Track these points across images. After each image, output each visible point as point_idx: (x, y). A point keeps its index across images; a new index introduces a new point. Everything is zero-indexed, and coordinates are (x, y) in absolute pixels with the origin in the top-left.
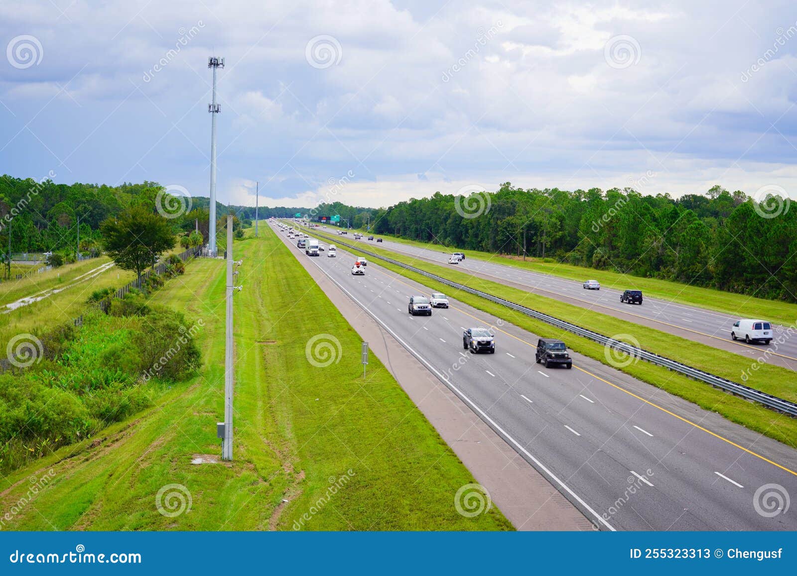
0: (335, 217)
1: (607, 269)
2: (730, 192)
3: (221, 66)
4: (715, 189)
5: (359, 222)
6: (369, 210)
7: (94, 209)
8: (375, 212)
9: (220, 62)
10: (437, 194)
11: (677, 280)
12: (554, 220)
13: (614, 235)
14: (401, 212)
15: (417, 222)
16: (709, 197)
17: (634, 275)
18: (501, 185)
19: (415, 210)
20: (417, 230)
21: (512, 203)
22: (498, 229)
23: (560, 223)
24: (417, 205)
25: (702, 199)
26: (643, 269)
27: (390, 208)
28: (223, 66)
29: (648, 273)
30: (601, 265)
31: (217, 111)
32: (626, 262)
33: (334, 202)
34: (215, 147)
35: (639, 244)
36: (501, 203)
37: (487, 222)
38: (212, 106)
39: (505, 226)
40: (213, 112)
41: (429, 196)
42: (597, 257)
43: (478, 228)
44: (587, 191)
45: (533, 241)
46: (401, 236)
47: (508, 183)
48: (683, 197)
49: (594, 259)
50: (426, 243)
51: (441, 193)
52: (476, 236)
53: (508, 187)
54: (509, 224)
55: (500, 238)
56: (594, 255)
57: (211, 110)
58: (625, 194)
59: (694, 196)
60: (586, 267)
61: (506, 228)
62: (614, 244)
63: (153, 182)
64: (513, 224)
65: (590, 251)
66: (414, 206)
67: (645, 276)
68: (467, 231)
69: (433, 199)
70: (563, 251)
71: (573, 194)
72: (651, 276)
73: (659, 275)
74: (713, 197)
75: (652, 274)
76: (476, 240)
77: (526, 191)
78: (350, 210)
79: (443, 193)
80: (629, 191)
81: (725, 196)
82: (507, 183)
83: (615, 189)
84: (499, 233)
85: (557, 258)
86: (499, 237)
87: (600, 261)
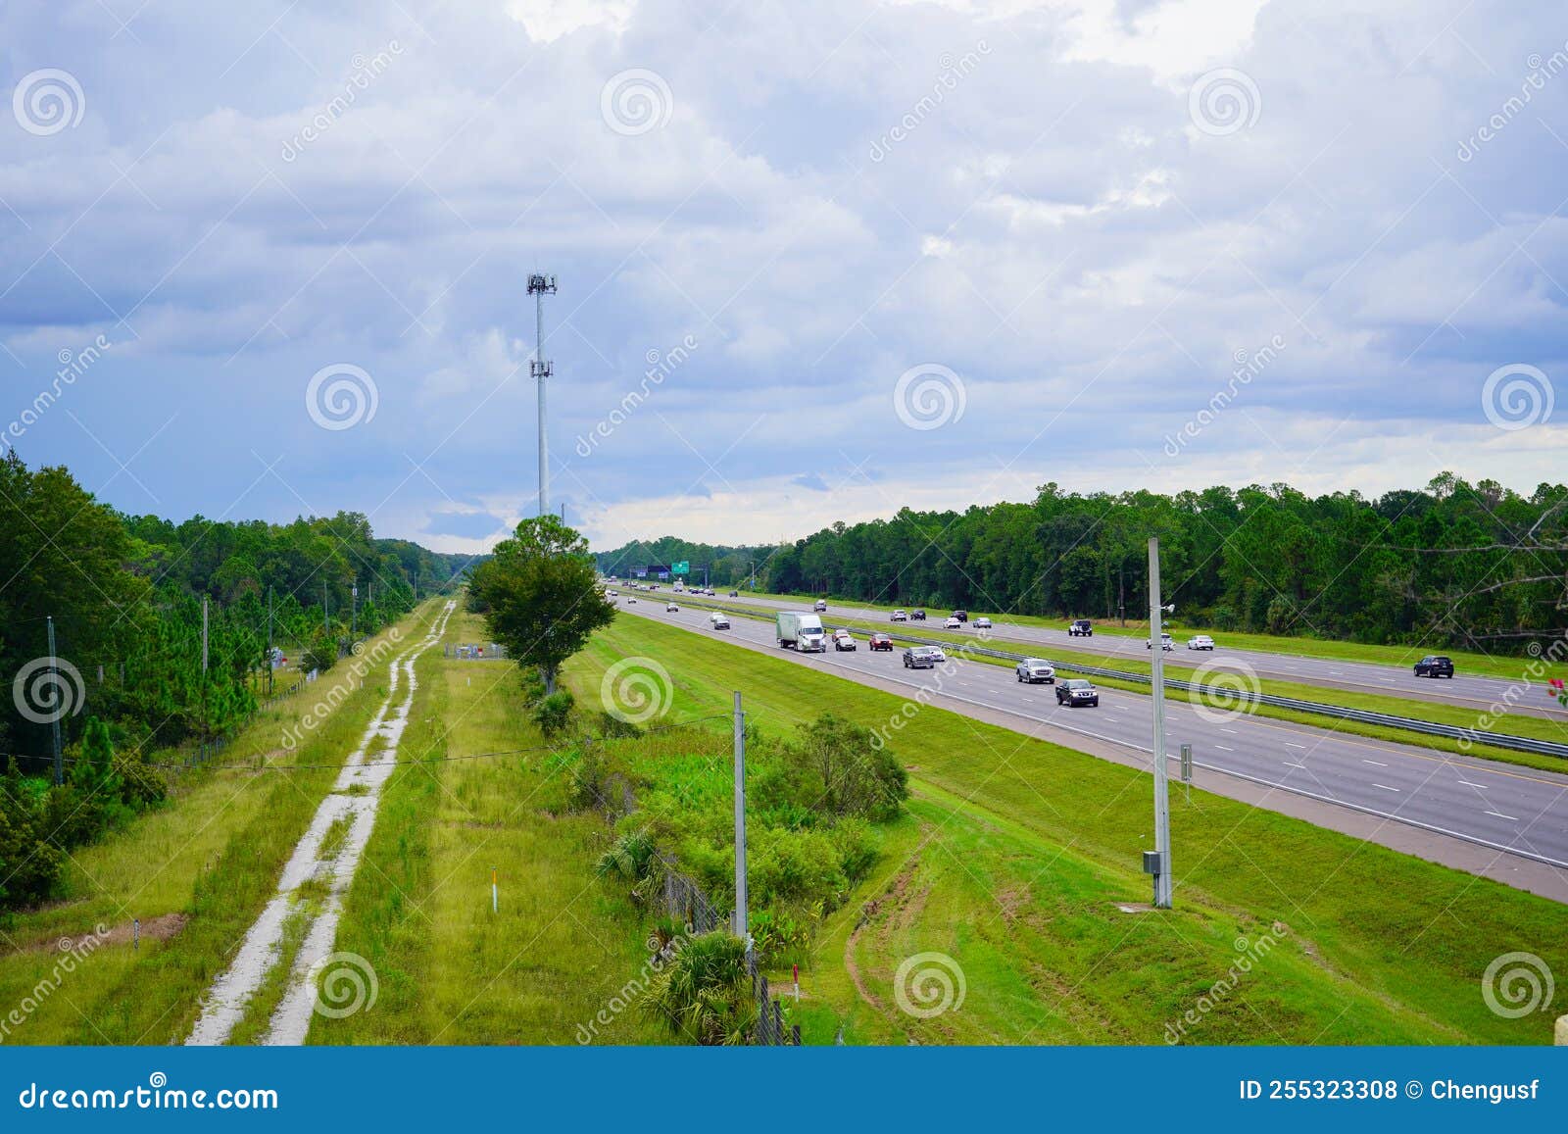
0: (680, 565)
1: (1299, 634)
2: (1470, 483)
3: (551, 290)
4: (1443, 479)
5: (723, 573)
6: (744, 550)
7: (293, 567)
8: (762, 553)
9: (548, 283)
10: (905, 512)
11: (1452, 648)
12: (1174, 548)
13: (1305, 571)
14: (829, 549)
15: (863, 567)
16: (1432, 494)
17: (1359, 641)
18: (1038, 489)
19: (858, 544)
20: (864, 581)
21: (1082, 522)
22: (1062, 571)
23: (1186, 554)
24: (864, 534)
25: (1422, 498)
26: (1378, 629)
27: (800, 543)
28: (555, 290)
29: (1389, 637)
30: (1284, 627)
31: (547, 374)
32: (1337, 618)
33: (662, 537)
34: (545, 441)
35: (1364, 584)
36: (1061, 522)
37: (1024, 559)
38: (536, 365)
39: (1075, 564)
40: (540, 375)
41: (888, 516)
42: (1276, 612)
43: (1003, 570)
44: (1200, 493)
45: (1135, 590)
46: (830, 594)
47: (1053, 485)
48: (1386, 496)
49: (1271, 615)
50: (885, 605)
51: (912, 510)
52: (1002, 586)
53: (1052, 491)
54: (1081, 560)
55: (1067, 587)
56: (1270, 609)
57: (536, 372)
58: (1273, 495)
59: (1407, 495)
60: (1251, 633)
61: (1076, 568)
62: (1309, 586)
63: (355, 513)
64: (1090, 559)
65: (1257, 603)
66: (858, 536)
67: (1383, 642)
68: (979, 578)
69: (894, 523)
70: (1197, 606)
71: (1174, 499)
72: (1395, 642)
73: (1412, 638)
74: (1439, 494)
75: (1397, 638)
76: (1000, 594)
77: (1086, 498)
78: (701, 551)
79: (915, 509)
80: (1280, 489)
81: (1462, 491)
82: (1050, 484)
83: (1254, 486)
84: (1064, 577)
85: (1184, 619)
86: (1065, 586)
87: (1281, 619)
